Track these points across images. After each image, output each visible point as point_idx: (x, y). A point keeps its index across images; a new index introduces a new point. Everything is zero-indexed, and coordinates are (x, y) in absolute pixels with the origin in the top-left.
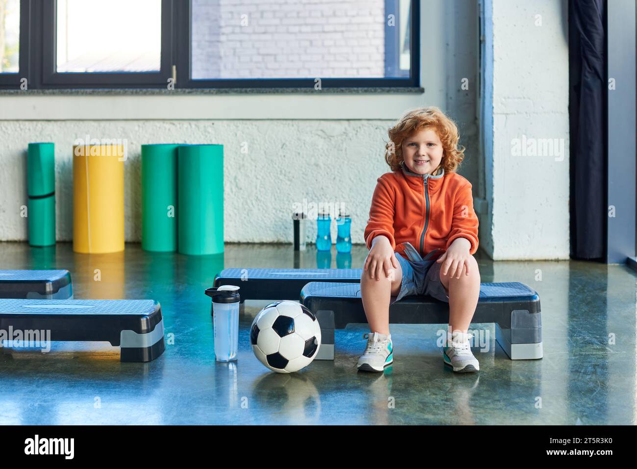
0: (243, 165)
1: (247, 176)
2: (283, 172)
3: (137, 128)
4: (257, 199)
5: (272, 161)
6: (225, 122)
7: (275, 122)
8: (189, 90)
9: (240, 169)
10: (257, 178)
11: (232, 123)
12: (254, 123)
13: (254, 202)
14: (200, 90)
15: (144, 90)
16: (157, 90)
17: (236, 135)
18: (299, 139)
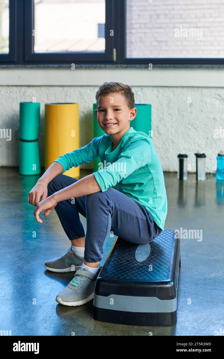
0: (163, 118)
1: (165, 126)
2: (191, 123)
3: (89, 92)
4: (173, 142)
5: (183, 116)
6: (150, 88)
7: (185, 89)
8: (126, 66)
9: (160, 121)
10: (172, 127)
11: (155, 89)
12: (171, 89)
13: (170, 144)
14: (133, 66)
15: (94, 65)
16: (103, 66)
17: (158, 97)
18: (202, 101)
